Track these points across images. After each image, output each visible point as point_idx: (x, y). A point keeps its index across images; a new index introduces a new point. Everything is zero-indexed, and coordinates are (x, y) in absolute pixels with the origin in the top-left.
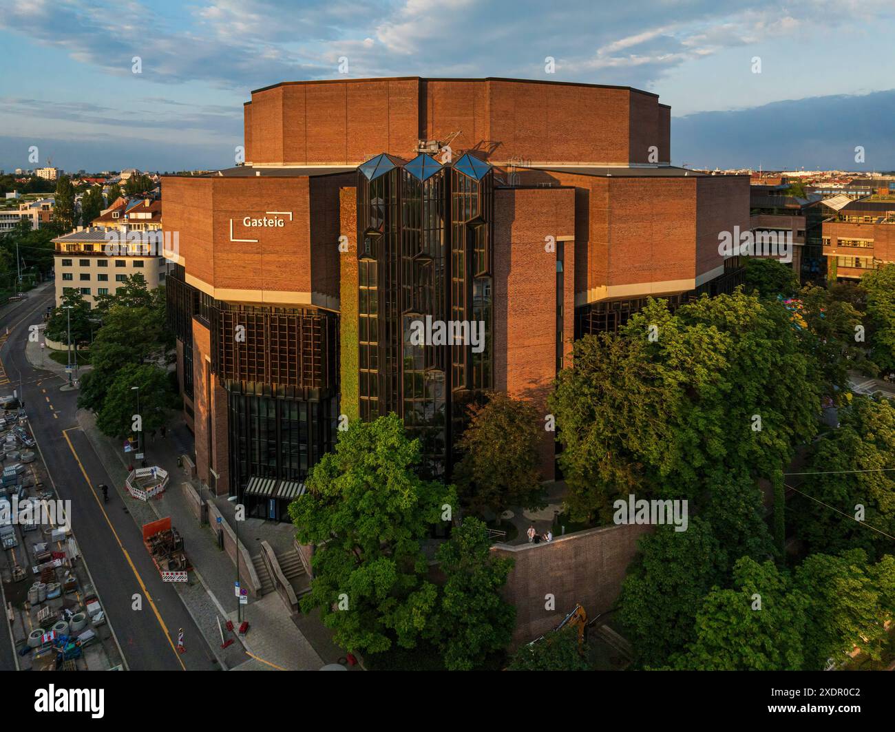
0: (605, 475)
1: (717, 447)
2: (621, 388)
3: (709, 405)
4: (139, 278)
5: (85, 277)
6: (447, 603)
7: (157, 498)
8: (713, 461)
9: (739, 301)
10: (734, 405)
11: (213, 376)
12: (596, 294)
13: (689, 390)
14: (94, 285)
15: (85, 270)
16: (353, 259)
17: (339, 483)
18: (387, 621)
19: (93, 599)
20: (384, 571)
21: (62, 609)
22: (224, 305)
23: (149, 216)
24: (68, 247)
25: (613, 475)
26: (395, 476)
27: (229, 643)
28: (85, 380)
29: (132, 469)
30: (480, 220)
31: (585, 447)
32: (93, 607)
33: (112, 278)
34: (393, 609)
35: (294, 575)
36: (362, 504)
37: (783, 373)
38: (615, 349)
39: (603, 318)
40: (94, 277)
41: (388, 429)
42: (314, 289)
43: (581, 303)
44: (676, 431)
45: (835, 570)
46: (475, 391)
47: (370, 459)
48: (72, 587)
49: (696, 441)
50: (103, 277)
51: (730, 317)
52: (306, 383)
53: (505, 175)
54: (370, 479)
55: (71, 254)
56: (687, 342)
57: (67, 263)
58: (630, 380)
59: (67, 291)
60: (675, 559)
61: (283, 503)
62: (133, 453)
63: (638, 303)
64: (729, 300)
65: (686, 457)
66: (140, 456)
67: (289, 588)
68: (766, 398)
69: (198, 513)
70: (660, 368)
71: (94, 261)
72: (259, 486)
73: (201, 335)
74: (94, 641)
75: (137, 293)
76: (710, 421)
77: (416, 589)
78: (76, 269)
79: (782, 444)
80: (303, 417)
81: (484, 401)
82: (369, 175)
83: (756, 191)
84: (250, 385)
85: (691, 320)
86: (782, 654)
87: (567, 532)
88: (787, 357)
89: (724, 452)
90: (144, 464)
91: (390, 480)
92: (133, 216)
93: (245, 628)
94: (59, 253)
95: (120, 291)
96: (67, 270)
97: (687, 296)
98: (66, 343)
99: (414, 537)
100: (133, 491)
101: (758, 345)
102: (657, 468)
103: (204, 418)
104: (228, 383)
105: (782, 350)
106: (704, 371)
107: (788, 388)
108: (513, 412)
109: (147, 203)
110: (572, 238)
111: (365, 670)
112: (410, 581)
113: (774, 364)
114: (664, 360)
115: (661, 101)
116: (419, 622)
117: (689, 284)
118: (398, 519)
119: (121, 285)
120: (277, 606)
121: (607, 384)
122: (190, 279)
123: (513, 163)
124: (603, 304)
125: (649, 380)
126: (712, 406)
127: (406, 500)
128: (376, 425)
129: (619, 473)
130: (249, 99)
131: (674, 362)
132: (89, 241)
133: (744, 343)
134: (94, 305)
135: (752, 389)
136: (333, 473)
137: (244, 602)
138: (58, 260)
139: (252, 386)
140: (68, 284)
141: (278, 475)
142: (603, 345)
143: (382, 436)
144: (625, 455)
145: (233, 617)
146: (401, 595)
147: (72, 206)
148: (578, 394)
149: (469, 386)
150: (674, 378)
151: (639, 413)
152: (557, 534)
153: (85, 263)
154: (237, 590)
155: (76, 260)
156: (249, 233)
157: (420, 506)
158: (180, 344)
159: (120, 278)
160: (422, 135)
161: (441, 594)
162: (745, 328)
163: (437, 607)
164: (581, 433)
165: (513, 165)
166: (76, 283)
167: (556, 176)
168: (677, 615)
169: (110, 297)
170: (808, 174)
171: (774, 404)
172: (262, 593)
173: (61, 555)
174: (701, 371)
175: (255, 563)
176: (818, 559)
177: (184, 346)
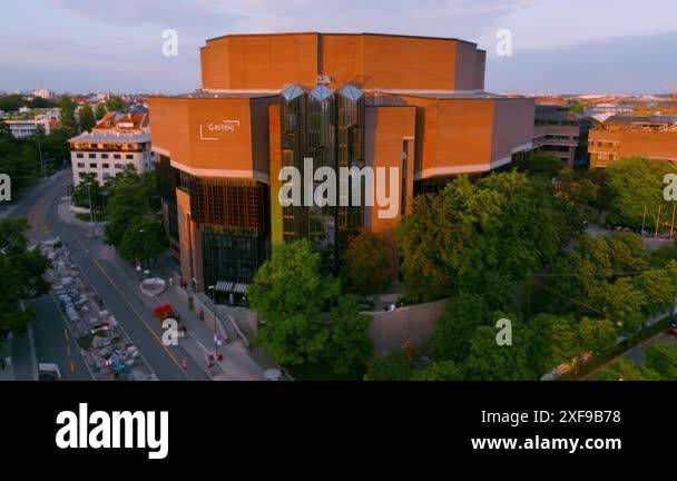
0: (426, 273)
1: (492, 259)
2: (437, 225)
3: (489, 235)
4: (131, 166)
5: (93, 165)
6: (335, 337)
7: (161, 294)
8: (489, 267)
9: (513, 175)
10: (505, 237)
11: (192, 223)
12: (427, 173)
13: (478, 227)
14: (100, 171)
15: (93, 161)
16: (278, 150)
17: (273, 276)
18: (302, 349)
19: (130, 345)
20: (299, 321)
21: (113, 350)
22: (197, 179)
23: (131, 125)
24: (80, 145)
25: (431, 273)
26: (307, 272)
27: (211, 365)
28: (107, 228)
29: (141, 280)
30: (356, 126)
31: (415, 257)
32: (131, 349)
33: (112, 166)
34: (304, 343)
35: (246, 331)
36: (288, 286)
37: (537, 218)
38: (434, 203)
39: (430, 187)
40: (99, 166)
41: (302, 248)
42: (254, 169)
43: (418, 178)
44: (469, 250)
45: (551, 321)
46: (352, 229)
47: (291, 263)
48: (116, 340)
49: (480, 254)
50: (106, 166)
51: (507, 185)
52: (250, 225)
53: (372, 98)
54: (291, 273)
55: (83, 150)
56: (478, 199)
57: (80, 156)
58: (442, 220)
59: (82, 175)
60: (462, 316)
61: (238, 296)
62: (142, 271)
63: (452, 177)
64: (507, 176)
65: (473, 264)
66: (147, 272)
67: (245, 339)
68: (525, 233)
69: (186, 301)
70: (461, 214)
71: (98, 154)
72: (221, 286)
73: (183, 199)
74: (134, 365)
75: (131, 176)
76: (489, 245)
77: (319, 331)
78: (87, 160)
79: (532, 259)
80: (248, 246)
81: (356, 233)
82: (287, 97)
83: (540, 109)
84: (216, 227)
85: (482, 186)
86: (514, 358)
87: (404, 305)
88: (541, 210)
89: (497, 262)
90: (150, 276)
91: (303, 274)
92: (121, 125)
93: (220, 358)
94: (73, 149)
95: (118, 175)
96: (80, 160)
97: (485, 174)
98: (87, 207)
99: (317, 305)
100: (144, 291)
101: (522, 202)
102: (457, 271)
103: (187, 248)
104: (202, 227)
105: (538, 205)
106: (487, 215)
107: (539, 227)
108: (375, 240)
109: (129, 116)
110: (413, 138)
111: (293, 380)
112: (314, 327)
113: (531, 213)
114: (463, 209)
115: (478, 48)
116: (320, 347)
117: (486, 167)
118: (308, 294)
119: (119, 170)
120: (238, 348)
121: (429, 222)
122: (174, 164)
123: (379, 91)
124: (432, 179)
125: (454, 221)
126: (491, 235)
127: (313, 283)
128: (294, 245)
129: (434, 271)
130: (205, 45)
131: (469, 210)
132: (94, 142)
133: (513, 200)
134: (102, 184)
135: (516, 227)
136: (270, 271)
137: (219, 343)
138: (74, 154)
139: (218, 228)
140: (81, 170)
141: (235, 280)
142: (428, 201)
143: (298, 250)
144: (438, 262)
145: (213, 353)
146: (310, 334)
147: (73, 118)
148: (412, 227)
149: (349, 226)
150: (468, 219)
151: (447, 239)
152: (398, 306)
153: (92, 156)
154: (215, 338)
155: (86, 154)
156: (213, 133)
157: (320, 288)
158: (165, 206)
159: (117, 166)
160: (320, 72)
161: (332, 334)
162: (516, 192)
163: (330, 339)
164: (413, 250)
165: (378, 91)
166: (88, 170)
167: (405, 99)
168: (462, 344)
169: (112, 178)
170: (598, 97)
171: (530, 237)
172: (228, 342)
173: (107, 325)
174: (485, 216)
175: (225, 327)
176: (543, 316)
177: (169, 207)
